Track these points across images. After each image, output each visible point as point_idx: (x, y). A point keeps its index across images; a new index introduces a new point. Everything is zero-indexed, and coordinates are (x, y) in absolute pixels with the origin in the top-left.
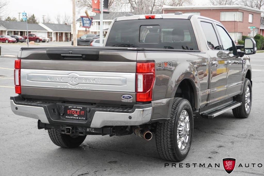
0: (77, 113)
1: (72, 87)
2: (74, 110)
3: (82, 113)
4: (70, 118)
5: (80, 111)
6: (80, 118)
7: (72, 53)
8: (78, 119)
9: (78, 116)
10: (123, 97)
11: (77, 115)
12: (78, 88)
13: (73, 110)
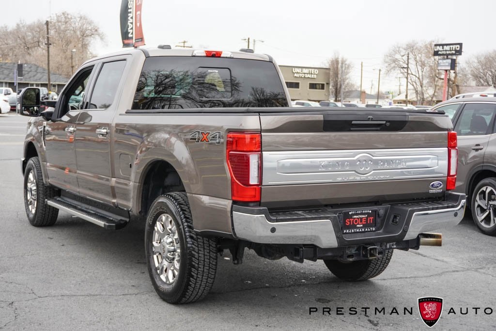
0: (361, 221)
1: (362, 178)
2: (357, 217)
3: (370, 219)
4: (350, 233)
5: (367, 218)
6: (366, 230)
7: (372, 120)
8: (365, 232)
9: (365, 226)
10: (433, 185)
11: (362, 226)
12: (371, 179)
13: (355, 218)
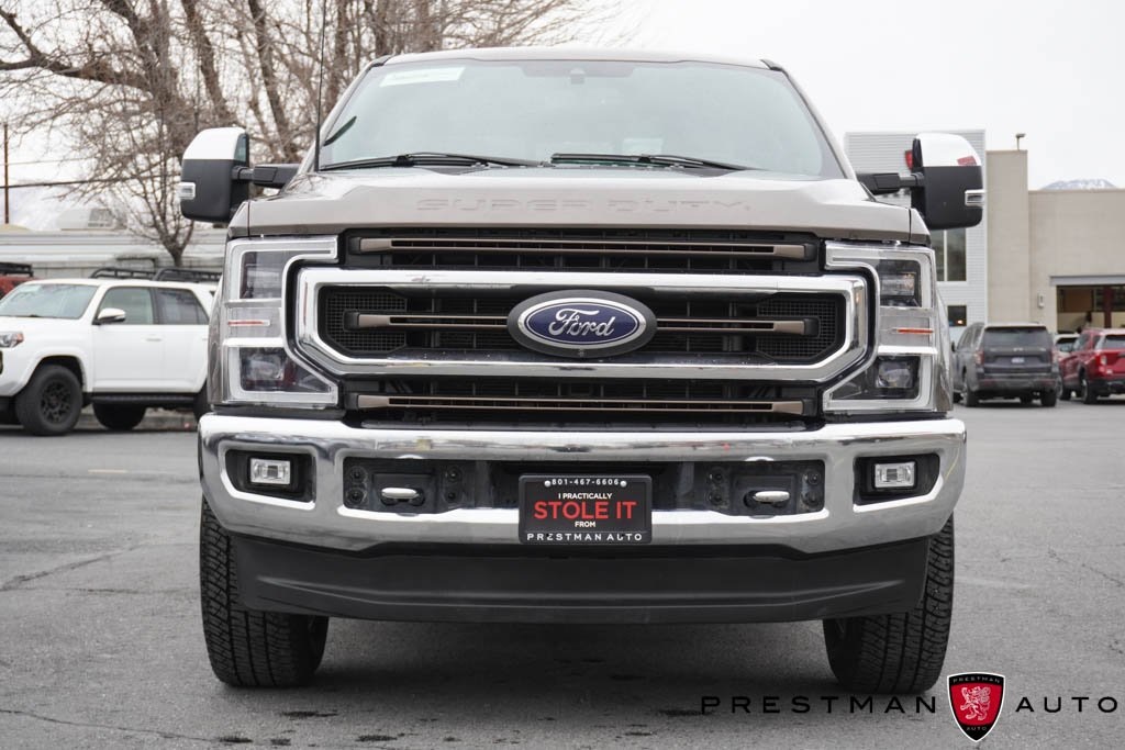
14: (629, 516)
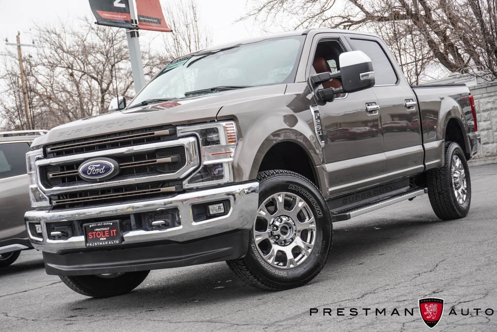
14: (115, 235)
